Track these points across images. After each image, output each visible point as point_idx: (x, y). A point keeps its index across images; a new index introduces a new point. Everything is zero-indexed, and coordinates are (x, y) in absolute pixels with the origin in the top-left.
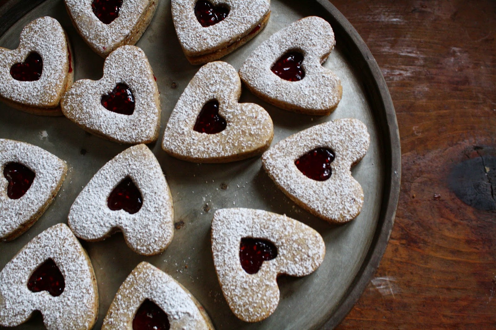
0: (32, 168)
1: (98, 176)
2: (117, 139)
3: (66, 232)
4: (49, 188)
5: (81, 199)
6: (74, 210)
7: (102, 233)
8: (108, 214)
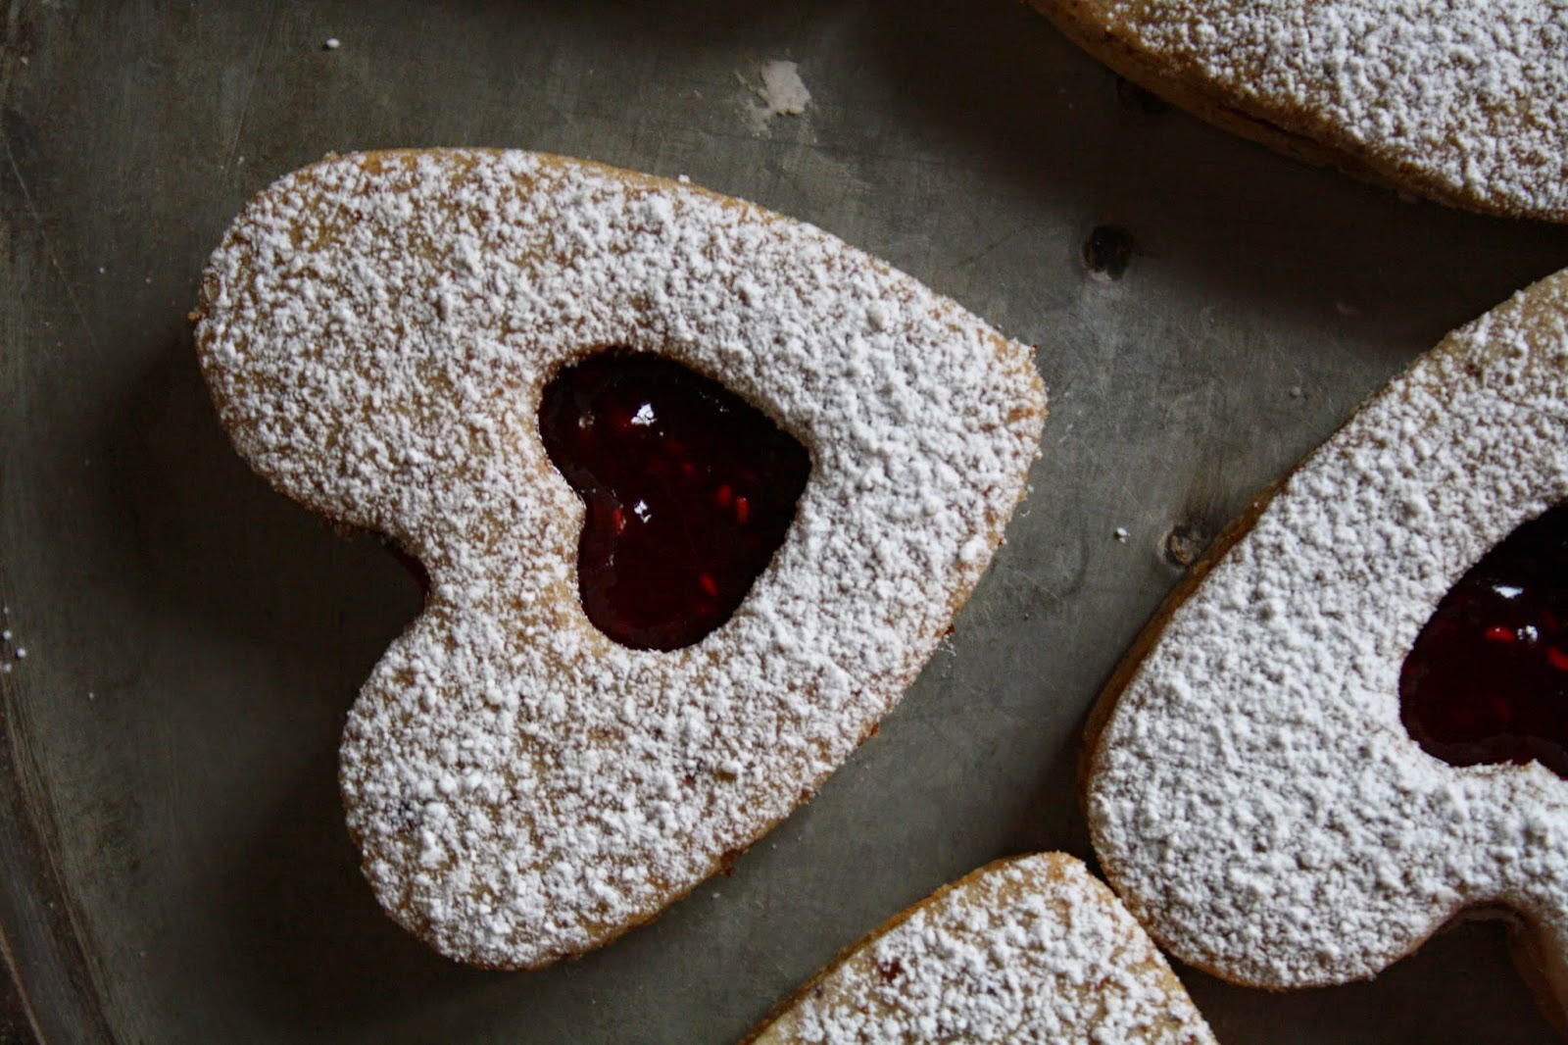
0: (785, 407)
1: (1327, 488)
2: (1468, 184)
3: (1105, 924)
4: (938, 572)
5: (1200, 673)
6: (1141, 756)
7: (1387, 943)
8: (1437, 801)
